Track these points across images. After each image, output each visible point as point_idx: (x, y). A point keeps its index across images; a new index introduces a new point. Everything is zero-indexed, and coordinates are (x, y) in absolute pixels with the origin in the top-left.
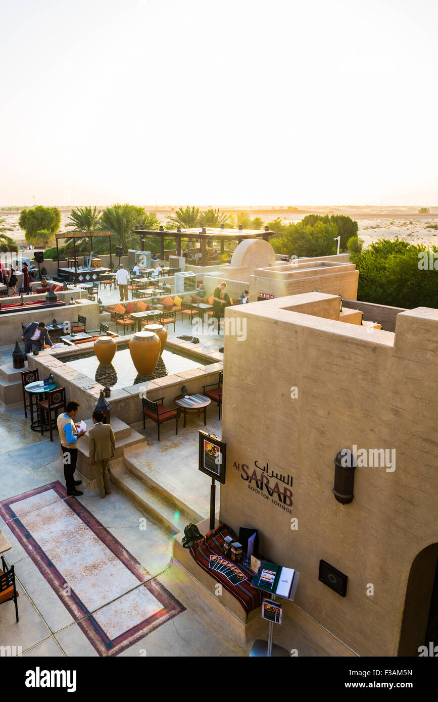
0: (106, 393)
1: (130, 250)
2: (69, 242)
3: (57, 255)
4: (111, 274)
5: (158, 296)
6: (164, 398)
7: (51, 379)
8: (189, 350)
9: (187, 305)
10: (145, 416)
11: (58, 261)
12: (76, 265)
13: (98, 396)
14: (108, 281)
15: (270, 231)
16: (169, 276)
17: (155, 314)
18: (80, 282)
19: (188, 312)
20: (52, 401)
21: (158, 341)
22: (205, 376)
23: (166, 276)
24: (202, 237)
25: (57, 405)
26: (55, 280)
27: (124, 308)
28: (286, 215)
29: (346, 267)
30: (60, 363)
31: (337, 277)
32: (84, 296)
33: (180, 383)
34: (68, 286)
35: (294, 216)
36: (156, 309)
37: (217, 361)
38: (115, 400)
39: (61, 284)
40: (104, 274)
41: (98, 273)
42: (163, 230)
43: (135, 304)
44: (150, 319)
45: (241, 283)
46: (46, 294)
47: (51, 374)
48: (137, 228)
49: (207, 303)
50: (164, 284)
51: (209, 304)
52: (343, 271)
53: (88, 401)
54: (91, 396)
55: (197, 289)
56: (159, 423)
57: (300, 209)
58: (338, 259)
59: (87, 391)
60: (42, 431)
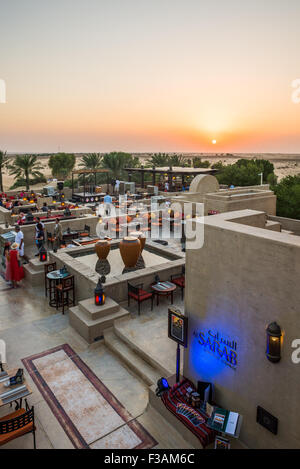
0: (102, 280)
2: (80, 176)
3: (73, 185)
6: (143, 284)
7: (65, 269)
8: (161, 250)
10: (129, 297)
11: (73, 189)
12: (85, 190)
13: (97, 282)
15: (215, 169)
16: (147, 199)
18: (86, 203)
20: (65, 285)
21: (139, 243)
22: (172, 268)
24: (169, 173)
25: (68, 288)
26: (70, 201)
28: (225, 159)
29: (267, 193)
30: (71, 258)
31: (261, 200)
32: (89, 212)
33: (154, 273)
34: (79, 205)
35: (230, 159)
37: (181, 258)
38: (109, 285)
39: (75, 204)
41: (99, 197)
42: (143, 168)
47: (65, 266)
48: (125, 167)
52: (265, 196)
53: (90, 285)
54: (91, 282)
56: (140, 302)
58: (261, 188)
59: (90, 278)
60: (57, 307)
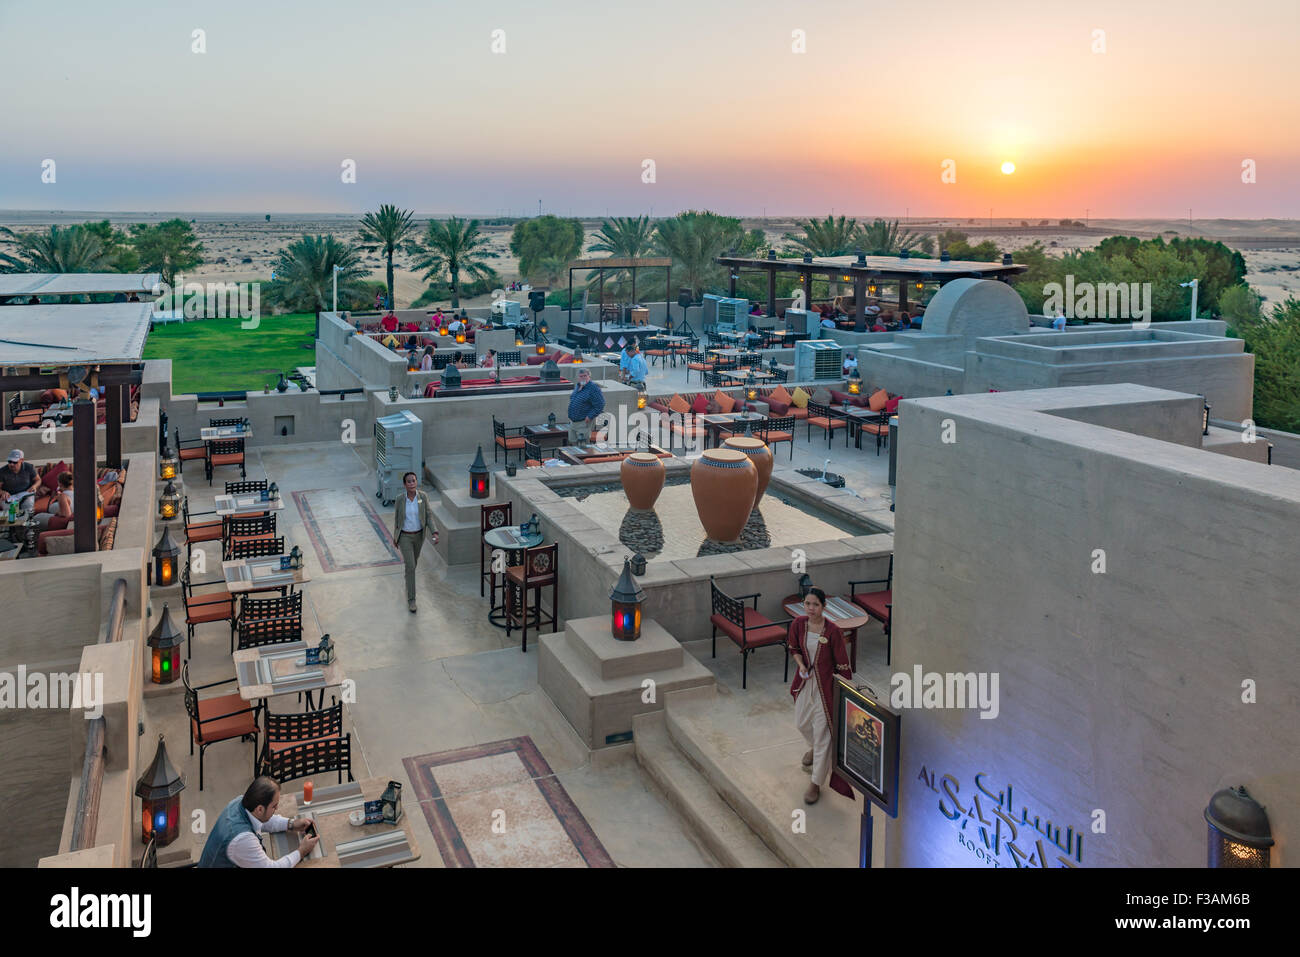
0: (637, 567)
1: (706, 296)
2: (593, 279)
3: (571, 302)
4: (666, 337)
5: (759, 386)
6: (759, 595)
7: (534, 524)
8: (820, 500)
9: (822, 407)
10: (716, 629)
11: (570, 310)
12: (604, 316)
13: (619, 571)
14: (660, 352)
15: (1015, 265)
16: (783, 347)
17: (750, 419)
18: (606, 350)
19: (824, 421)
20: (532, 569)
21: (752, 472)
22: (856, 560)
23: (778, 349)
24: (859, 273)
25: (540, 578)
26: (561, 342)
27: (687, 403)
28: (1055, 238)
29: (1219, 343)
30: (553, 496)
31: (1193, 365)
32: (612, 376)
34: (583, 355)
35: (1074, 238)
36: (752, 409)
37: (884, 530)
38: (653, 584)
39: (572, 352)
40: (654, 338)
41: (643, 335)
42: (774, 258)
43: (711, 397)
44: (738, 428)
45: (944, 369)
46: (541, 366)
47: (534, 516)
48: (723, 255)
49: (867, 405)
50: (774, 363)
51: (870, 409)
52: (1207, 353)
53: (600, 579)
54: (606, 568)
55: (844, 377)
56: (747, 648)
57: (1090, 225)
58: (1195, 329)
59: (601, 557)
60: (509, 629)
